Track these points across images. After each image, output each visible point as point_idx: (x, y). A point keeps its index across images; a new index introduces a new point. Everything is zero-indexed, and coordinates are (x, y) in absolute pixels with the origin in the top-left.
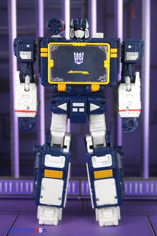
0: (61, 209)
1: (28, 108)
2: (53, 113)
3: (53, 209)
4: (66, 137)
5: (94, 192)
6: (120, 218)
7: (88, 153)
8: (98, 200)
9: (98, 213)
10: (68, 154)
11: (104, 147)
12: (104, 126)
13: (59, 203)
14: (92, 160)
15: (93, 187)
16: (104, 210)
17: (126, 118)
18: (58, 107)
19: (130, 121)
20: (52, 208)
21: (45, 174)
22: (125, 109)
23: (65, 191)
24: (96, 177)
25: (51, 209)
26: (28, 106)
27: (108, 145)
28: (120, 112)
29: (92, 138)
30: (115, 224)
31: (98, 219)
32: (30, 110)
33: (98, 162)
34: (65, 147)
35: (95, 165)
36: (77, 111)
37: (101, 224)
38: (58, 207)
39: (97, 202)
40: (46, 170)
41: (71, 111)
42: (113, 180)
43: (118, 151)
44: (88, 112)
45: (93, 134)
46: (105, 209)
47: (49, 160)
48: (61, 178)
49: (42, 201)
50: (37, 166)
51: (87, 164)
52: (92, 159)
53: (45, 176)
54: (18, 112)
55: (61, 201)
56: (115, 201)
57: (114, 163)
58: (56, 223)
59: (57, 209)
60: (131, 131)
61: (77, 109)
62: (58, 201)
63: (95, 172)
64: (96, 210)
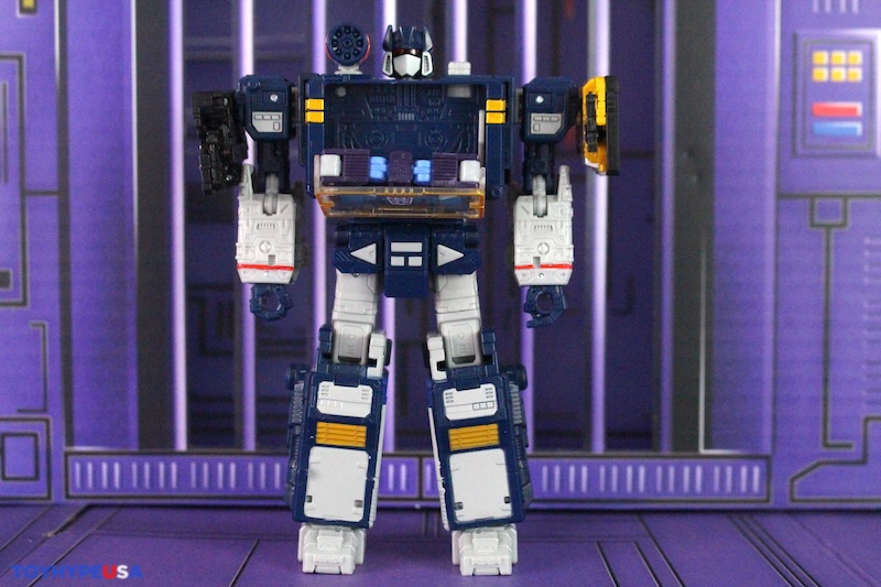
0: (362, 533)
1: (272, 257)
2: (338, 272)
3: (341, 532)
4: (373, 335)
5: (448, 485)
6: (516, 560)
7: (433, 382)
8: (461, 508)
9: (460, 541)
10: (381, 380)
11: (476, 366)
12: (474, 307)
13: (356, 515)
14: (445, 400)
15: (446, 471)
16: (474, 534)
17: (535, 287)
18: (353, 254)
19: (545, 294)
20: (338, 531)
21: (318, 436)
22: (531, 263)
23: (373, 482)
24: (454, 445)
25: (334, 532)
26: (271, 253)
27: (487, 359)
28: (518, 272)
29: (444, 340)
30: (503, 573)
31: (459, 558)
32: (277, 262)
33: (464, 404)
34: (372, 363)
35: (452, 414)
36: (402, 264)
37: (466, 570)
38: (354, 526)
39: (458, 513)
40: (320, 424)
41: (387, 266)
42: (499, 454)
43: (512, 377)
44: (433, 270)
45: (446, 330)
46: (478, 532)
47: (329, 397)
48: (362, 445)
49: (310, 510)
50: (297, 416)
51: (430, 410)
52: (445, 396)
53: (319, 442)
54: (247, 270)
55: (361, 511)
56: (505, 511)
57: (503, 406)
58: (348, 569)
59: (351, 534)
60: (549, 320)
61: (402, 258)
62: (354, 509)
63: (452, 432)
64: (454, 533)
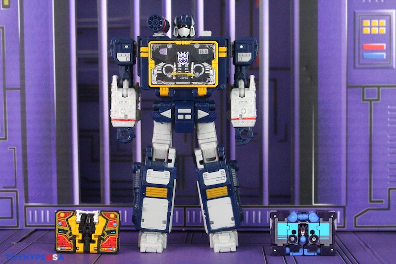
0: (166, 235)
1: (126, 115)
2: (155, 122)
3: (157, 235)
4: (170, 149)
5: (207, 214)
6: (238, 245)
7: (198, 170)
8: (213, 223)
9: (213, 238)
10: (173, 169)
11: (216, 162)
12: (214, 136)
13: (163, 227)
14: (204, 177)
15: (206, 208)
16: (219, 234)
17: (240, 128)
18: (161, 114)
19: (244, 131)
20: (155, 234)
21: (146, 193)
22: (238, 117)
23: (171, 213)
24: (209, 196)
25: (154, 235)
26: (125, 114)
27: (221, 159)
28: (232, 121)
29: (202, 151)
30: (232, 251)
31: (213, 245)
32: (128, 118)
33: (210, 179)
34: (170, 161)
35: (207, 182)
36: (183, 118)
37: (216, 250)
38: (162, 232)
39: (212, 225)
40: (147, 188)
41: (176, 119)
42: (228, 199)
43: (232, 166)
44: (196, 121)
45: (203, 147)
46: (221, 233)
47: (151, 176)
48: (166, 197)
49: (143, 225)
50: (137, 184)
51: (197, 182)
52: (203, 175)
53: (147, 195)
54: (115, 121)
55: (165, 225)
56: (232, 224)
57: (229, 179)
58: (160, 250)
59: (161, 235)
60: (246, 142)
61: (183, 116)
62: (162, 225)
63: (207, 191)
64: (210, 235)
